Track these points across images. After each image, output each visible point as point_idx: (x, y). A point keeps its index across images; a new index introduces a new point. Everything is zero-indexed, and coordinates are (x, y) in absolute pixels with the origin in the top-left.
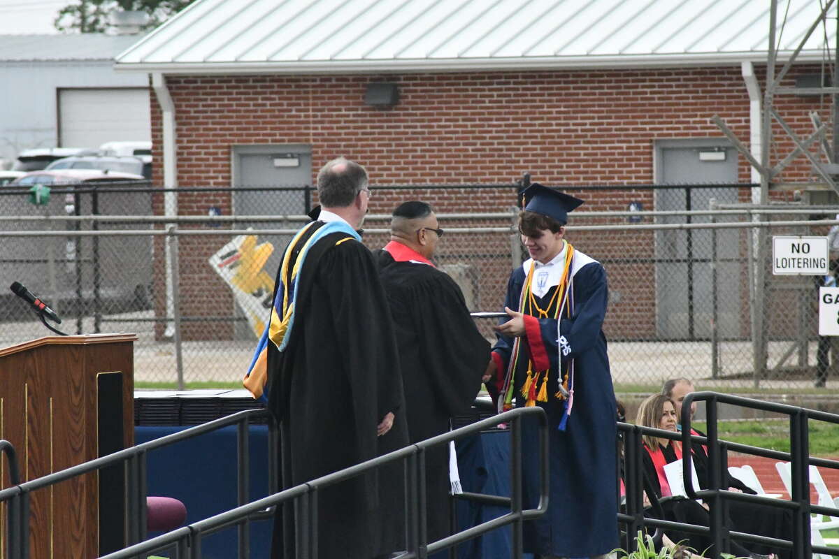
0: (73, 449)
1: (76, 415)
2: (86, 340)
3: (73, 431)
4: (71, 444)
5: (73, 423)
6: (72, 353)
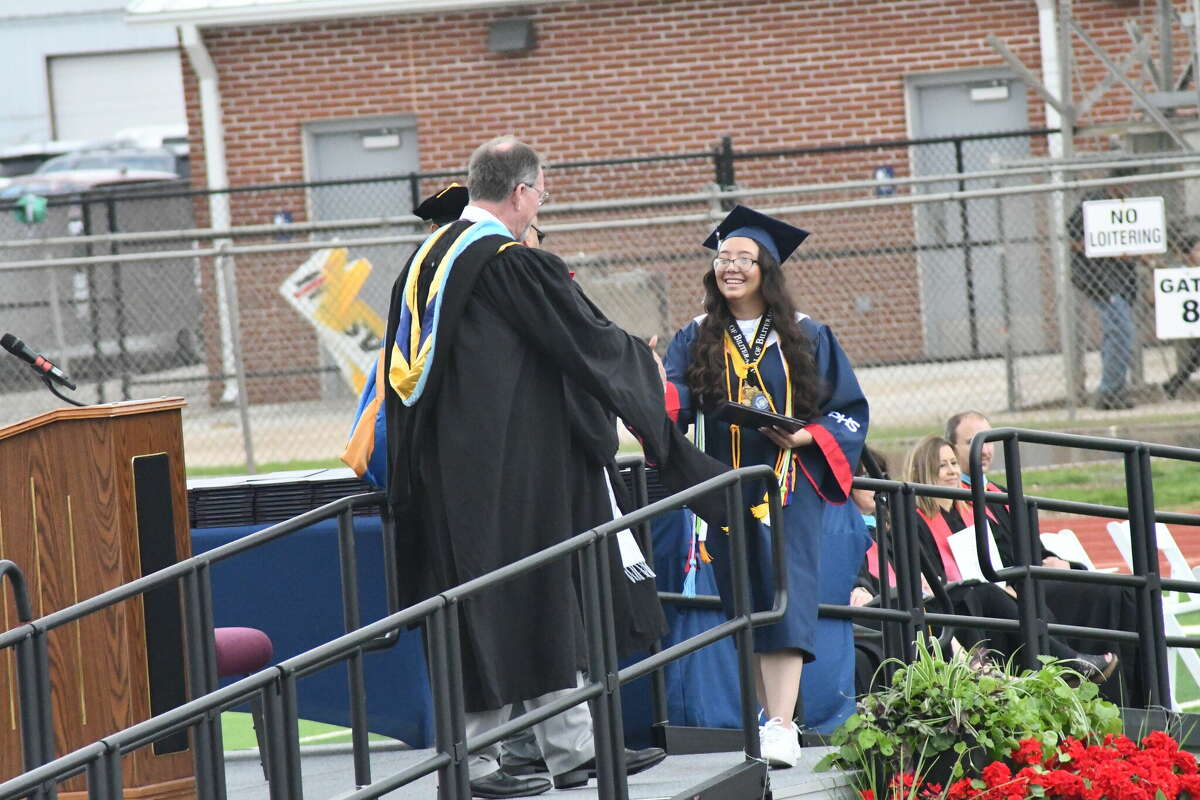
1: (106, 518)
2: (114, 411)
3: (104, 541)
4: (102, 561)
5: (102, 530)
6: (94, 431)
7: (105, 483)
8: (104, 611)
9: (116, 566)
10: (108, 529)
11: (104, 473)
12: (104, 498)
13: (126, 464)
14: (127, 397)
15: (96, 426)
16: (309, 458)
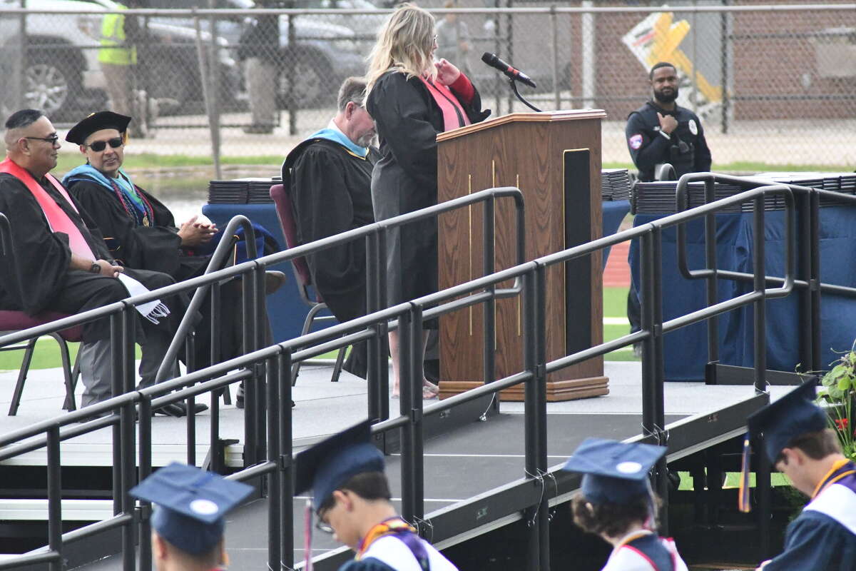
0: (540, 227)
1: (543, 192)
2: (552, 117)
3: (539, 208)
4: (537, 222)
5: (539, 200)
6: (538, 131)
7: (543, 168)
9: (547, 227)
10: (543, 200)
11: (543, 161)
12: (542, 179)
13: (559, 156)
14: (559, 109)
15: (540, 126)
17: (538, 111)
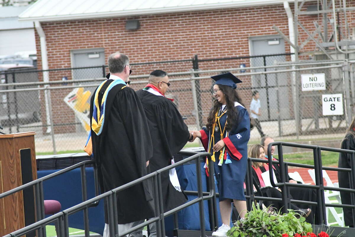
0: (11, 182)
1: (12, 167)
2: (14, 136)
3: (11, 174)
4: (10, 180)
5: (11, 171)
6: (9, 142)
7: (12, 157)
8: (11, 195)
9: (15, 182)
10: (12, 171)
11: (11, 154)
12: (11, 162)
13: (18, 152)
14: (18, 132)
15: (9, 140)
16: (72, 150)
17: (4, 134)
